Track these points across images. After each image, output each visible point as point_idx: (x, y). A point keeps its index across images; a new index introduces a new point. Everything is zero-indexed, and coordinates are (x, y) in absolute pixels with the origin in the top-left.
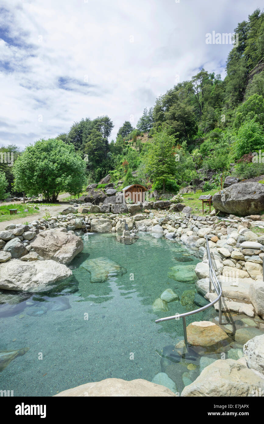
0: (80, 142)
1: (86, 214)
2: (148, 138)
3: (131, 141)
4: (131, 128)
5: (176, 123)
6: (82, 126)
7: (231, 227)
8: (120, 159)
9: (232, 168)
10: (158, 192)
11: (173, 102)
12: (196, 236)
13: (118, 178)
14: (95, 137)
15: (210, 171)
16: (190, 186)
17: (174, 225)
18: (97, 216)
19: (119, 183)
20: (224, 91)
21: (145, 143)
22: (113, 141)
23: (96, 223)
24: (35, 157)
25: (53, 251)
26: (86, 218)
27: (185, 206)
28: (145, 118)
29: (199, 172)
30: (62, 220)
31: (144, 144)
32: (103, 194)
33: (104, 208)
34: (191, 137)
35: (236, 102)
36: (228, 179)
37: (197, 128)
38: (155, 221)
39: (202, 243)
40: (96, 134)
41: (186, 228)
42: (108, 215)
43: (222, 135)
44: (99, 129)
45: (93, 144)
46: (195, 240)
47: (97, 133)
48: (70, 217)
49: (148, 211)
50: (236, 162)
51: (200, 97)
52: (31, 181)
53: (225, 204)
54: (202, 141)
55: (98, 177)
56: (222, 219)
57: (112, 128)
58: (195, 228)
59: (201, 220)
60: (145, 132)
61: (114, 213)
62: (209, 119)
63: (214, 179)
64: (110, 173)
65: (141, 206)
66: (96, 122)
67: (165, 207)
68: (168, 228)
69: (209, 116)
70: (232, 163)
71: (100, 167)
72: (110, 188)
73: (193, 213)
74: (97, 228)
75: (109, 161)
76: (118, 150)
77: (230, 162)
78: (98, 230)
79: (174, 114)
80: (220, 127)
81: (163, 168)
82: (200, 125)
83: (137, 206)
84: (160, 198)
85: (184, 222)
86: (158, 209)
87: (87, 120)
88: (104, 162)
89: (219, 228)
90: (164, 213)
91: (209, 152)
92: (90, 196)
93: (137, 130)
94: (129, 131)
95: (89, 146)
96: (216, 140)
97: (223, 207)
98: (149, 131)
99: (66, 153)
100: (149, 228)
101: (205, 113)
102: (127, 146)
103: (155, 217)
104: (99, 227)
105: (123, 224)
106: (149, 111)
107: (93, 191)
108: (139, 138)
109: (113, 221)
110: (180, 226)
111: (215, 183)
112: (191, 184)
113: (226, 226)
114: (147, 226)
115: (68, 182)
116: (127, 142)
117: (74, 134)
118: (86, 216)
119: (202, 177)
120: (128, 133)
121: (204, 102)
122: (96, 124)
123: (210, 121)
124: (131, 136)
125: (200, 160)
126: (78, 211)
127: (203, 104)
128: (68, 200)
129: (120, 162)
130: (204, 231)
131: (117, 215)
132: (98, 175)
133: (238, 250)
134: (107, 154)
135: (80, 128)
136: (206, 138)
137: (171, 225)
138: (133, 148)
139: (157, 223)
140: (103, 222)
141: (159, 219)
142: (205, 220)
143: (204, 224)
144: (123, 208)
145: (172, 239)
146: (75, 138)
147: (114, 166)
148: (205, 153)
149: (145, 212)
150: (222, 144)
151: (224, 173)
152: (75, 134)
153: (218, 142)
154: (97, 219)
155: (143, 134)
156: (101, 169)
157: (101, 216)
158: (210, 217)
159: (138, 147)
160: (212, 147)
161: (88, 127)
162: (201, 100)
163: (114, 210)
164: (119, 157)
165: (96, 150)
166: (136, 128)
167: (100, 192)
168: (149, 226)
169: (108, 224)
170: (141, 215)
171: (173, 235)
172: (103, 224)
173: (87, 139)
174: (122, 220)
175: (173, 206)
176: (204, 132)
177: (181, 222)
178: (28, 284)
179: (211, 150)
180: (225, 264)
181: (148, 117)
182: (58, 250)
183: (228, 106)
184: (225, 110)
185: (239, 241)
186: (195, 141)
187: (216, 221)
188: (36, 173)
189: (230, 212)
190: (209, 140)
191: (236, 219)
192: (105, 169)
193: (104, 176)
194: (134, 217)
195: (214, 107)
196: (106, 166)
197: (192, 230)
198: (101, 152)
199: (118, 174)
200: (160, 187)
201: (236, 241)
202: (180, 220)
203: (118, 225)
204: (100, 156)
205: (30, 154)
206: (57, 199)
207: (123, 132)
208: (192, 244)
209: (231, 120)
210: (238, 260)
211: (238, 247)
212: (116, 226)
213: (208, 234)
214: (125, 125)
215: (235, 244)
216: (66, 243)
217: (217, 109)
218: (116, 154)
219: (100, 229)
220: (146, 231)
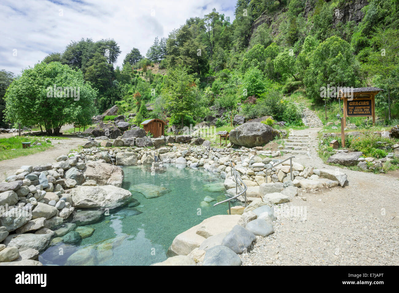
0: (78, 65)
1: (110, 148)
2: (159, 69)
3: (141, 70)
4: (140, 56)
5: (190, 60)
6: (82, 47)
7: (244, 155)
8: (128, 89)
9: (239, 107)
10: (176, 127)
11: (187, 38)
12: (217, 164)
13: (126, 109)
14: (100, 62)
15: (221, 108)
16: (204, 122)
17: (197, 156)
18: (122, 149)
19: (130, 115)
20: (233, 34)
21: (156, 74)
22: (118, 68)
23: (122, 156)
24: (36, 82)
25: (106, 179)
26: (110, 152)
27: (204, 140)
28: (156, 48)
29: (211, 109)
30: (89, 154)
31: (154, 75)
32: (114, 127)
33: (129, 142)
34: (203, 74)
35: (243, 47)
36: (237, 118)
37: (208, 66)
38: (179, 154)
39: (222, 169)
40: (100, 58)
41: (207, 158)
42: (133, 149)
43: (230, 75)
44: (103, 53)
45: (96, 70)
46: (216, 167)
47: (102, 58)
48: (95, 150)
49: (172, 144)
50: (242, 102)
51: (211, 36)
52: (32, 110)
53: (238, 138)
54: (213, 80)
55: (102, 107)
56: (237, 150)
57: (119, 54)
58: (216, 158)
59: (220, 152)
60: (155, 62)
61: (139, 147)
62: (219, 59)
63: (224, 116)
64: (117, 103)
65: (165, 140)
66: (99, 45)
67: (186, 141)
68: (191, 159)
69: (219, 56)
70: (239, 102)
71: (105, 96)
72: (121, 120)
73: (212, 145)
74: (123, 161)
75: (115, 90)
76: (126, 79)
77: (237, 101)
78: (124, 163)
79: (188, 51)
80: (228, 68)
81: (182, 104)
82: (211, 63)
83: (161, 140)
84: (179, 133)
85: (205, 153)
86: (180, 143)
87: (88, 41)
88: (109, 91)
89: (235, 156)
90: (186, 146)
91: (219, 91)
92: (99, 129)
93: (145, 58)
94: (138, 59)
95: (90, 72)
96: (225, 80)
97: (237, 141)
98: (160, 62)
99: (74, 81)
100: (173, 160)
101: (216, 53)
102: (136, 75)
103: (178, 150)
104: (125, 160)
105: (149, 157)
106: (160, 41)
107: (102, 124)
108: (149, 67)
109: (139, 155)
110: (202, 157)
111: (225, 120)
112: (205, 120)
113: (240, 155)
114: (171, 158)
115: (78, 113)
116: (136, 71)
117: (71, 54)
118: (111, 150)
119: (215, 113)
120: (137, 61)
121: (215, 42)
122: (100, 47)
123: (220, 61)
124: (140, 65)
125: (212, 98)
126: (101, 144)
127: (213, 43)
128: (71, 133)
129: (129, 92)
130: (224, 159)
131: (142, 148)
132: (101, 105)
133: (250, 169)
134: (112, 82)
135: (79, 49)
136: (217, 77)
137: (194, 156)
138: (143, 78)
139: (181, 155)
140: (129, 155)
141: (183, 151)
142: (223, 151)
143: (223, 154)
144: (148, 142)
145: (196, 169)
146: (72, 60)
147: (121, 96)
148: (216, 91)
149: (168, 146)
150: (231, 85)
151: (233, 111)
152: (71, 56)
153: (227, 82)
154: (123, 153)
155: (154, 64)
156: (105, 99)
157: (126, 150)
158: (227, 149)
159: (148, 77)
160: (222, 86)
161: (90, 49)
162: (212, 39)
163: (138, 143)
164: (127, 86)
165: (99, 76)
166: (146, 57)
167: (111, 125)
168: (172, 158)
169: (134, 157)
170: (164, 148)
171: (196, 165)
172: (128, 157)
173: (88, 62)
174: (148, 153)
175: (193, 140)
176: (214, 71)
177: (203, 153)
178: (103, 202)
179: (222, 89)
180: (243, 178)
181: (158, 48)
182: (109, 178)
183: (236, 49)
184: (233, 53)
185: (250, 163)
186: (206, 79)
187: (232, 152)
188: (38, 101)
189: (241, 144)
190: (219, 79)
191: (246, 149)
192: (110, 98)
193: (109, 107)
194: (159, 150)
195: (223, 48)
196: (112, 95)
197: (213, 159)
198: (105, 79)
199: (126, 105)
200: (178, 121)
201: (249, 164)
202: (202, 152)
203: (144, 158)
204: (104, 84)
205: (30, 78)
206: (60, 132)
207: (130, 59)
208: (214, 170)
209: (238, 62)
210: (250, 175)
211: (250, 168)
212: (142, 159)
213: (227, 162)
214: (133, 52)
215: (247, 166)
216: (113, 173)
217: (226, 50)
218: (124, 83)
219: (126, 162)
220: (170, 163)
